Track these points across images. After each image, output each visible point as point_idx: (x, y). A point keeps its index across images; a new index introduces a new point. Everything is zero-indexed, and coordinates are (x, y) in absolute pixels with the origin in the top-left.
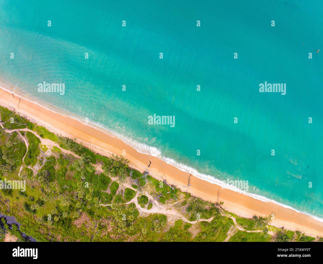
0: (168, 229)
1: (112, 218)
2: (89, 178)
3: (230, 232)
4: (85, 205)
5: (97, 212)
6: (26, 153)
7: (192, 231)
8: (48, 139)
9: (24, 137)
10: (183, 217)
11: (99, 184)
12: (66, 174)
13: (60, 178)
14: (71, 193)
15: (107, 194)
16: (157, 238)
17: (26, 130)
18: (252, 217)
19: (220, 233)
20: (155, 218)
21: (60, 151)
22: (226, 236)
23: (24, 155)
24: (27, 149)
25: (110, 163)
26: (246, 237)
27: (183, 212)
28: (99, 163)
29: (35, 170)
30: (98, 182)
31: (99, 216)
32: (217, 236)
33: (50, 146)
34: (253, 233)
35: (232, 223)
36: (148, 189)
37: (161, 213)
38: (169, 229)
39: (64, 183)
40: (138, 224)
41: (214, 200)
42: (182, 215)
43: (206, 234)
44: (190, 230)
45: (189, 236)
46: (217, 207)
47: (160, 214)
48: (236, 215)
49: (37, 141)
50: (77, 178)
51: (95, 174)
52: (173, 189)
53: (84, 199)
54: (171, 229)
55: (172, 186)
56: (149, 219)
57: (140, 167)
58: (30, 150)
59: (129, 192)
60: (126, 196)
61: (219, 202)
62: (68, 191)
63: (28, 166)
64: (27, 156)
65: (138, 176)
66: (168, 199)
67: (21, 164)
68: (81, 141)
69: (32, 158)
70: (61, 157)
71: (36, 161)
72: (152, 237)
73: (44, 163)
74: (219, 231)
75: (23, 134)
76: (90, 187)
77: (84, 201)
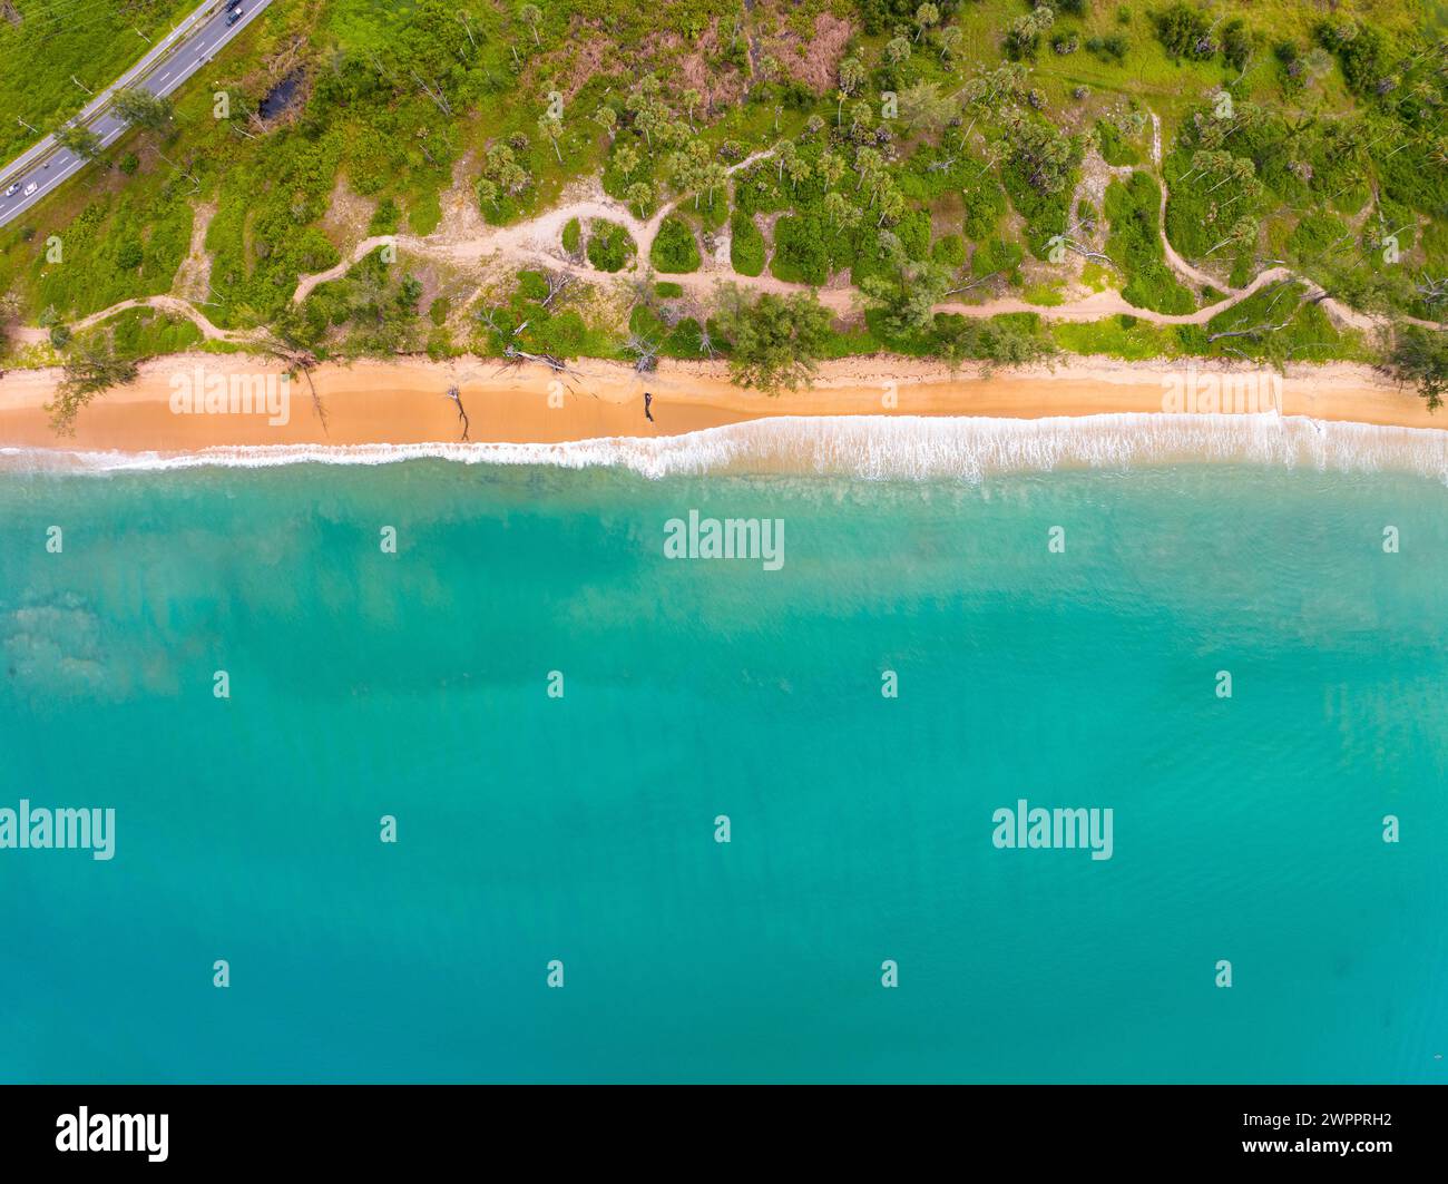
0: (459, 173)
1: (705, 117)
2: (864, 244)
3: (202, 267)
4: (834, 122)
5: (775, 113)
6: (1161, 222)
7: (356, 205)
8: (1097, 323)
9: (1197, 282)
10: (420, 249)
11: (817, 236)
12: (963, 214)
13: (984, 187)
14: (911, 146)
15: (763, 209)
16: (488, 114)
17: (1203, 316)
18: (142, 368)
19: (240, 251)
20: (533, 195)
21: (1028, 293)
22: (208, 245)
23: (1167, 209)
24: (1166, 241)
25: (809, 346)
26: (127, 278)
27: (430, 271)
28: (850, 324)
29: (1097, 170)
30: (821, 242)
31: (762, 100)
32: (246, 228)
33: (1077, 296)
34: (109, 305)
35: (208, 312)
36: (610, 306)
37: (514, 228)
38: (454, 174)
39: (957, 173)
40: (589, 142)
41: (328, 377)
42: (429, 257)
43: (296, 220)
44: (368, 209)
45: (360, 180)
46: (300, 354)
47: (517, 222)
48: (207, 351)
49: (1137, 294)
50: (913, 220)
51: (849, 270)
52: (510, 350)
53: (849, 145)
54: (445, 178)
55: (520, 361)
56: (555, 183)
57: (679, 379)
58: (1151, 242)
59: (682, 256)
60: (686, 238)
61: (302, 375)
62: (929, 148)
63: (1134, 175)
64: (1156, 212)
65: (674, 338)
66: (514, 300)
67: (1164, 169)
68: (962, 377)
69: (1131, 215)
70: (1014, 274)
71: (1106, 208)
72: (508, 110)
73: (1073, 217)
74: (248, 256)
75: (1208, 293)
76: (846, 212)
77: (848, 138)
